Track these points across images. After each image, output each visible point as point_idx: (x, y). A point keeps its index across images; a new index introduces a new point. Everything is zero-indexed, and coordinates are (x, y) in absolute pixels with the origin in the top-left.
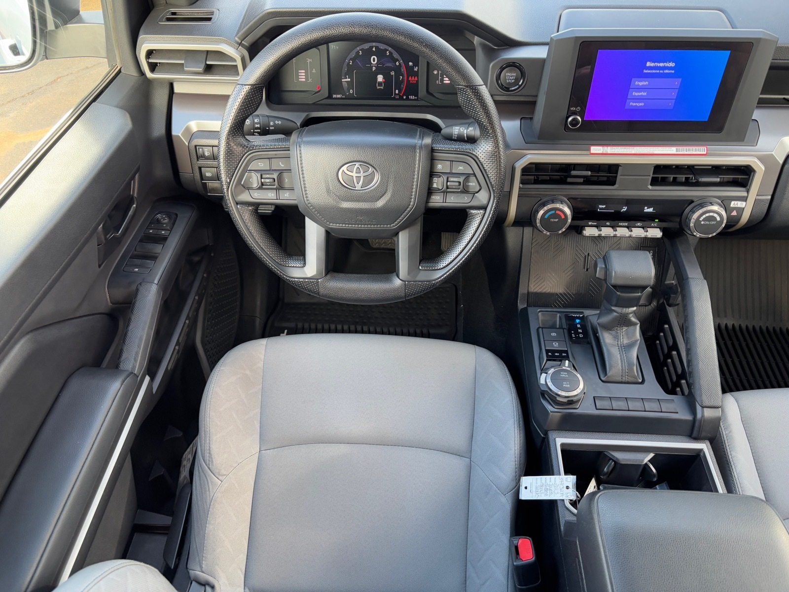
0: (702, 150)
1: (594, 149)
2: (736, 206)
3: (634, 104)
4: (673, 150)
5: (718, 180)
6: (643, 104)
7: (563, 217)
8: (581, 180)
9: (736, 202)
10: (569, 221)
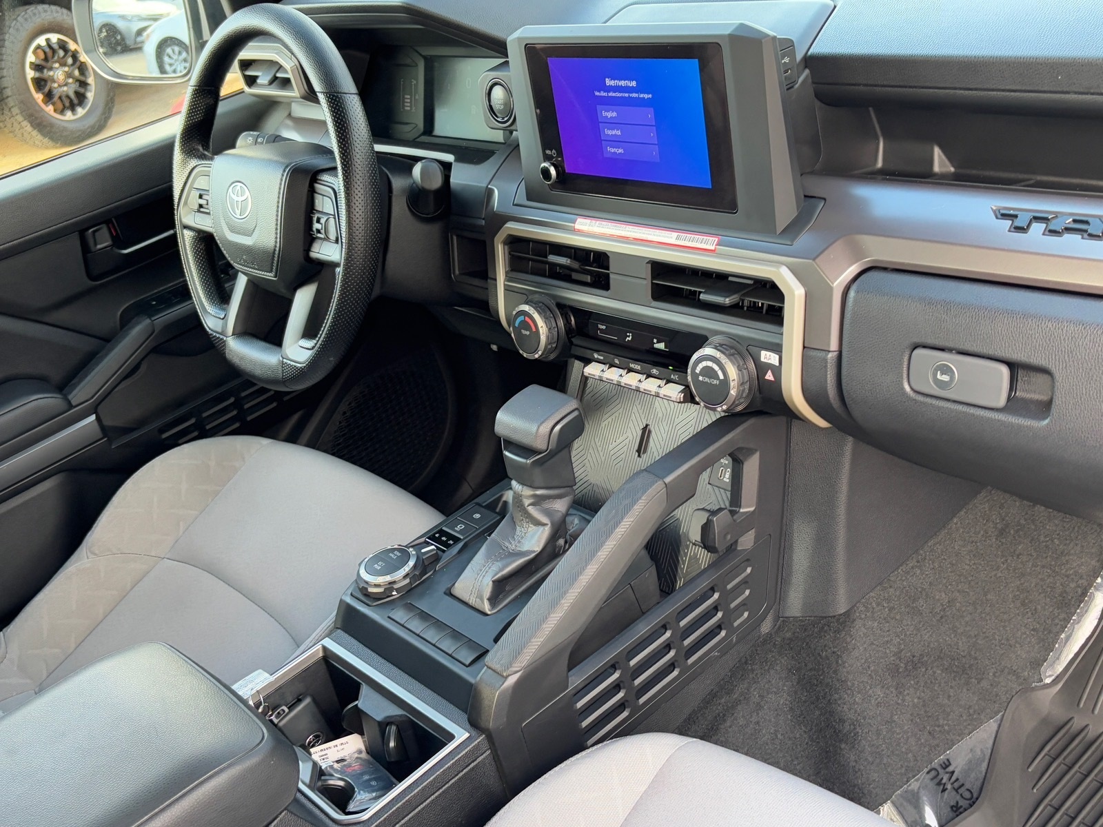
0: (709, 242)
1: (583, 224)
2: (769, 362)
3: (613, 150)
4: (670, 237)
5: (727, 301)
6: (621, 151)
7: (534, 330)
8: (588, 279)
9: (768, 353)
10: (543, 338)
